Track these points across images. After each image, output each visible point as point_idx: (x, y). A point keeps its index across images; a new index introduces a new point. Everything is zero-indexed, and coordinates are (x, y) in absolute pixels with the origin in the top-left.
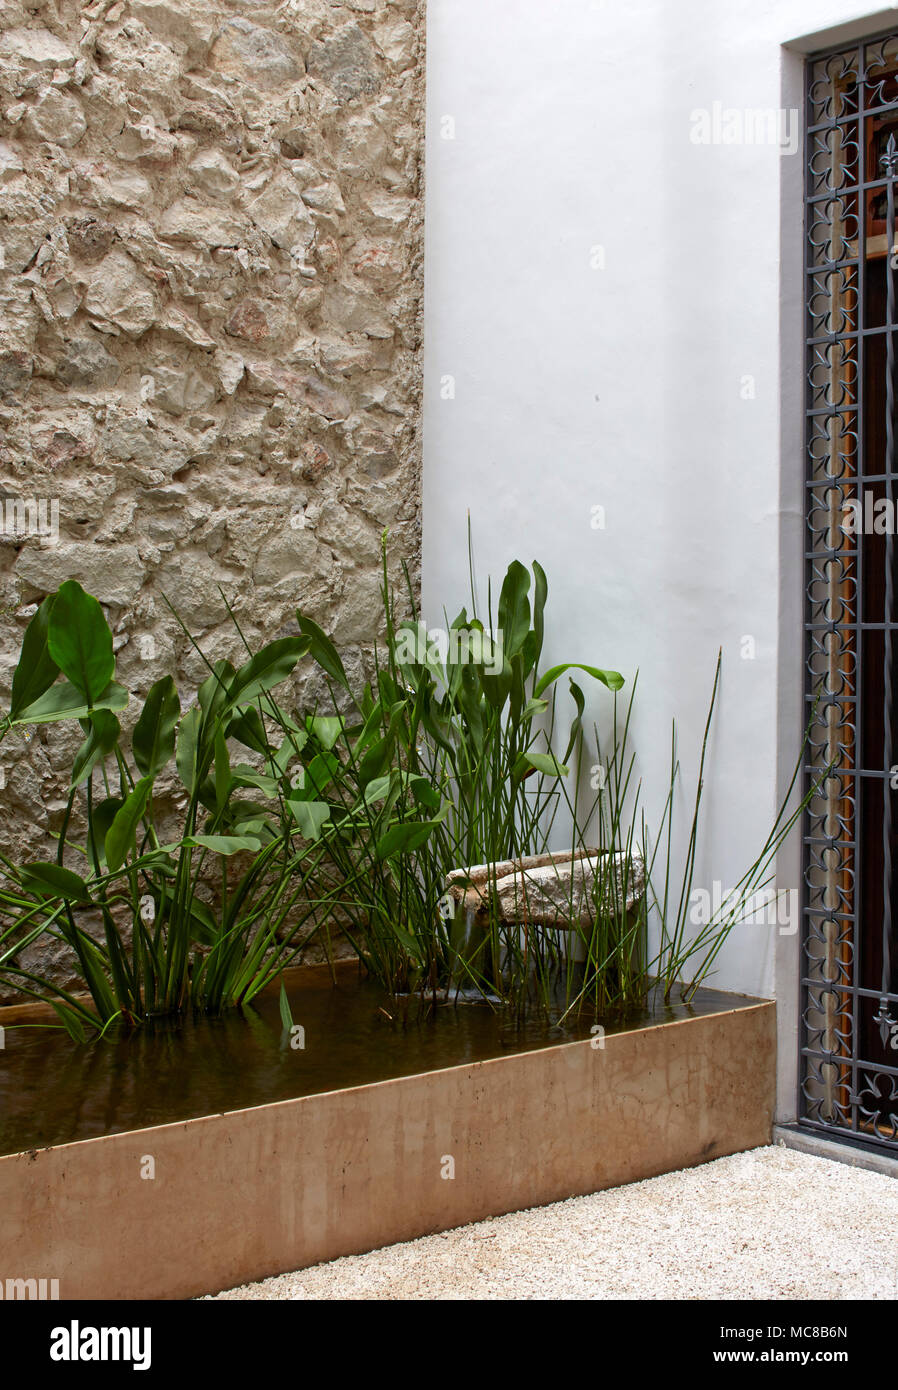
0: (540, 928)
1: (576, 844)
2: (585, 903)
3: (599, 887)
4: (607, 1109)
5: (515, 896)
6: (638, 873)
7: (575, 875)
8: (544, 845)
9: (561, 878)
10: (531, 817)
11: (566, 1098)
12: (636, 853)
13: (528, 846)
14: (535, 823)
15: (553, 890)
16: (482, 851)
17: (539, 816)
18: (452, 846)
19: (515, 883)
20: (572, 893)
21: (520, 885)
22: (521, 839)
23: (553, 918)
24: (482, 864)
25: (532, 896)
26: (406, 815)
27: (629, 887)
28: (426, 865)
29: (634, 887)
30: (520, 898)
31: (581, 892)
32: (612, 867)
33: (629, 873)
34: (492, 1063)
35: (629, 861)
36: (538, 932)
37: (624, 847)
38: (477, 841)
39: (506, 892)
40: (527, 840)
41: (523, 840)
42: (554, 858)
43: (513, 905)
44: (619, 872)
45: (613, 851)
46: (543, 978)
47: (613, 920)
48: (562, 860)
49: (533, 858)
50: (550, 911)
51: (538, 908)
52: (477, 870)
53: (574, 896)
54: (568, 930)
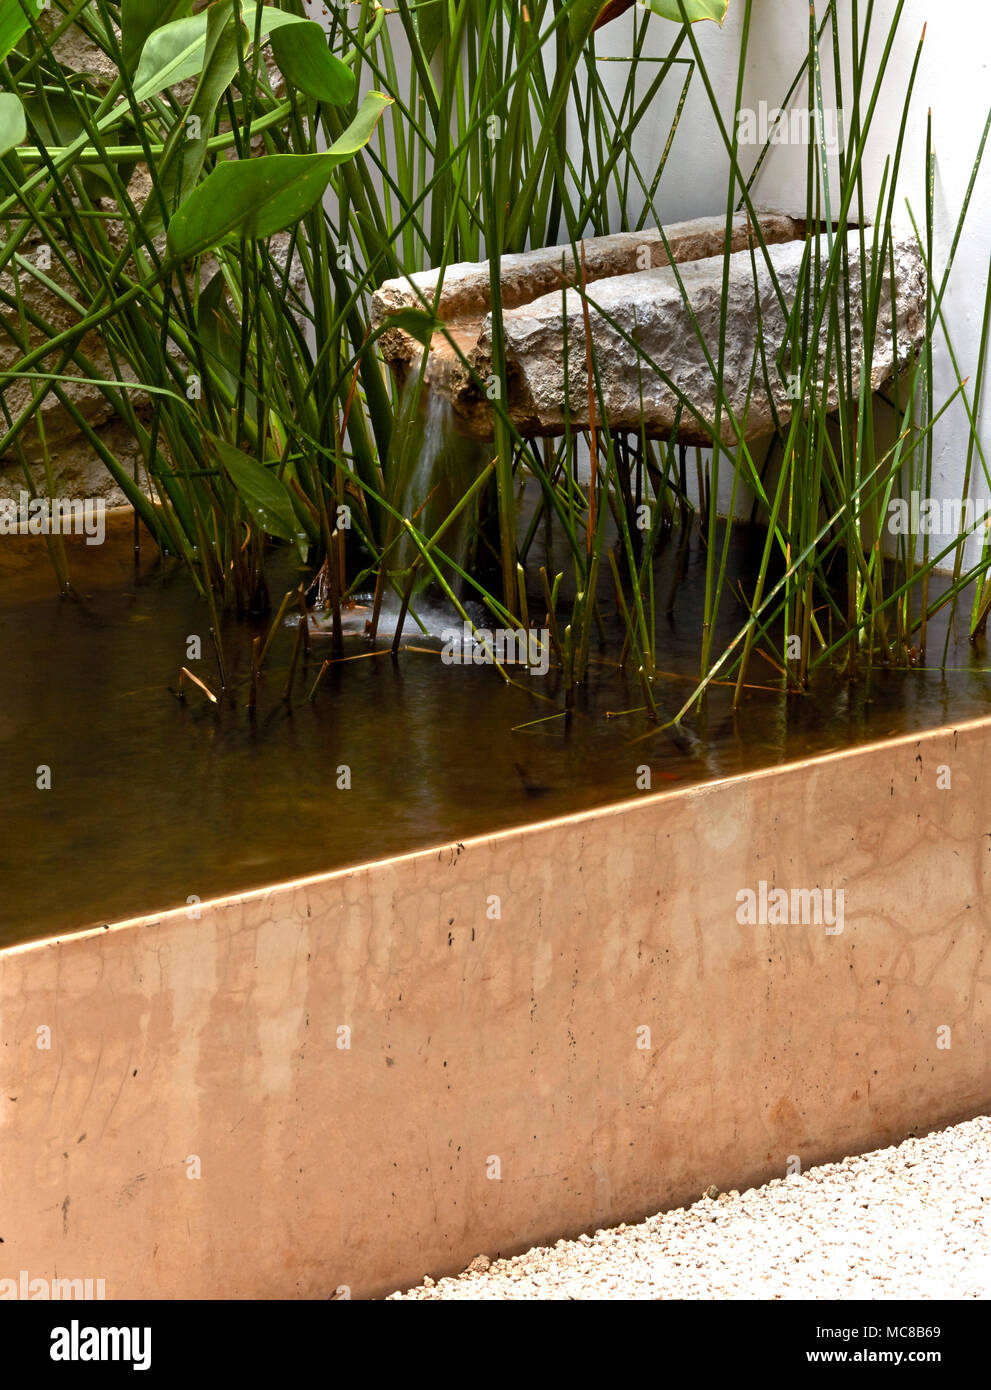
0: (633, 441)
1: (735, 207)
2: (759, 373)
3: (798, 325)
4: (810, 956)
5: (565, 353)
6: (904, 289)
7: (733, 295)
8: (648, 206)
9: (694, 304)
10: (612, 129)
11: (699, 933)
12: (902, 234)
13: (602, 209)
14: (621, 143)
15: (669, 338)
16: (475, 219)
17: (635, 120)
18: (393, 215)
19: (565, 318)
20: (723, 346)
21: (579, 324)
22: (581, 187)
23: (671, 417)
24: (475, 259)
25: (611, 354)
26: (257, 124)
27: (879, 326)
28: (316, 254)
29: (894, 326)
30: (576, 360)
31: (745, 339)
32: (839, 267)
33: (881, 289)
34: (494, 847)
35: (883, 255)
36: (627, 449)
37: (870, 214)
38: (462, 197)
39: (540, 343)
40: (600, 189)
41: (588, 192)
42: (675, 243)
43: (557, 379)
44: (854, 284)
45: (843, 227)
46: (637, 587)
47: (832, 417)
48: (704, 248)
49: (617, 241)
50: (657, 400)
51: (628, 389)
52: (466, 274)
53: (729, 353)
54: (710, 445)
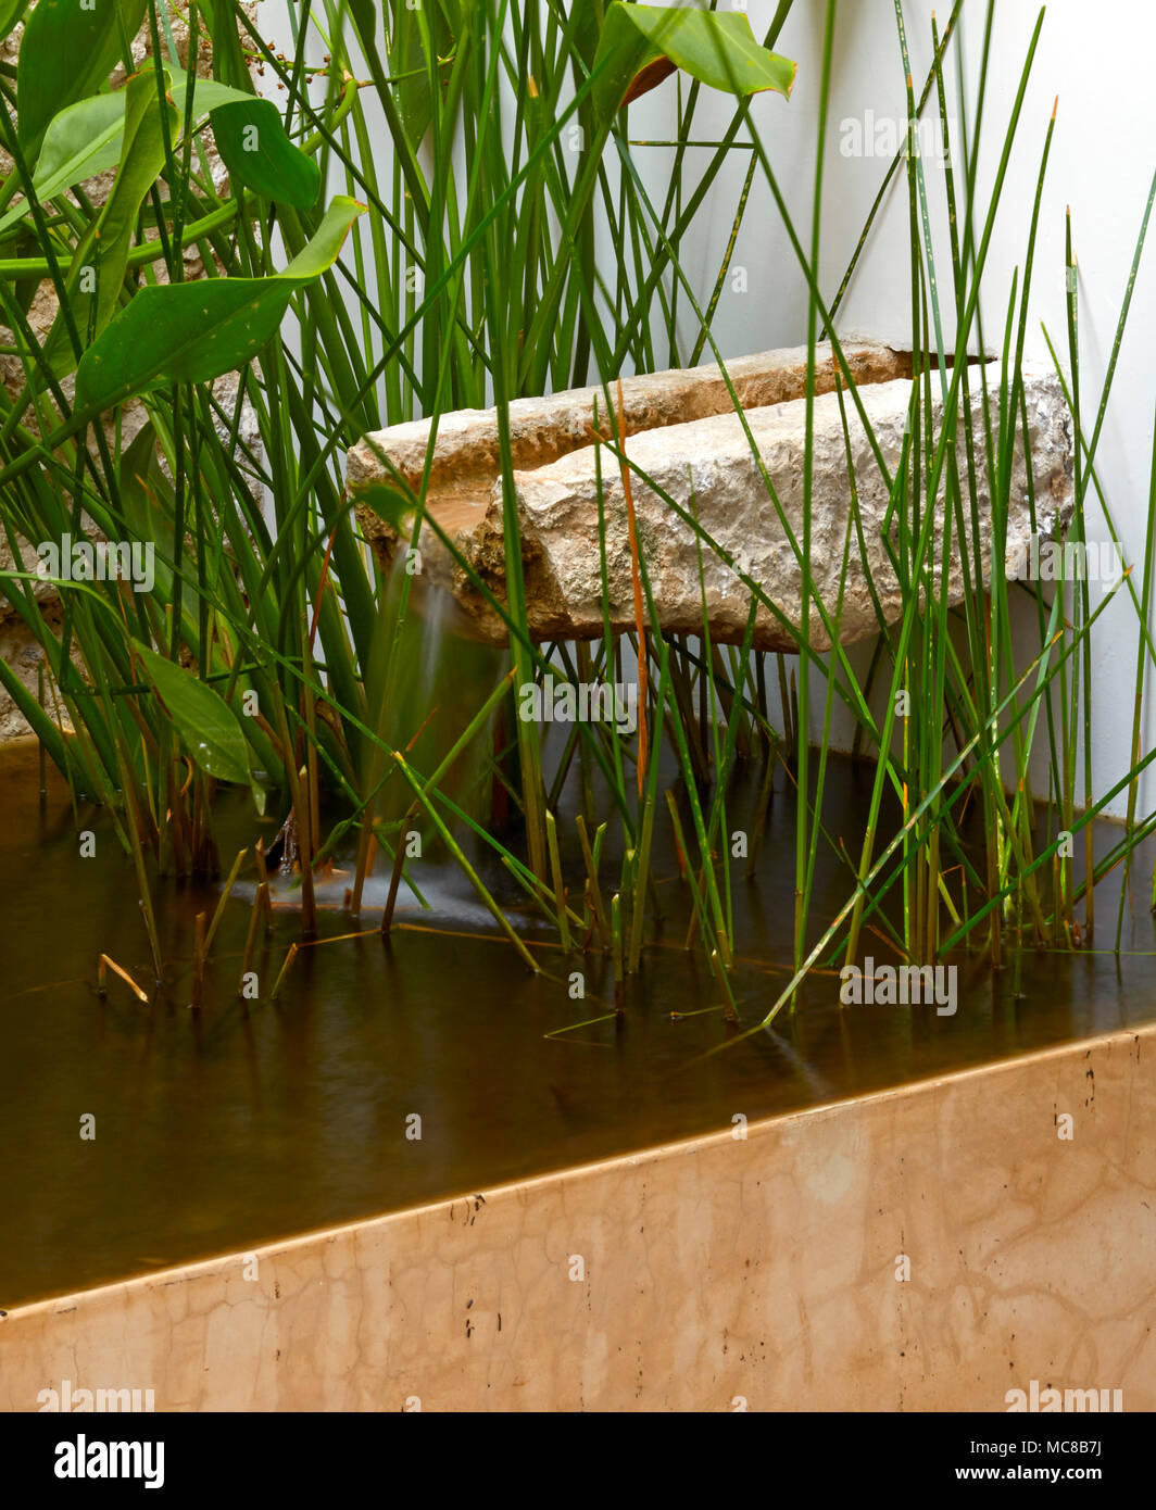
0: (693, 644)
1: (818, 334)
2: (855, 554)
3: (904, 492)
4: (955, 1350)
5: (602, 528)
6: (1044, 442)
7: (819, 451)
8: (703, 336)
9: (769, 463)
10: (654, 234)
11: (804, 1319)
12: (1038, 368)
13: (645, 340)
14: (664, 253)
15: (737, 508)
16: (479, 352)
17: (683, 223)
18: (373, 348)
19: (599, 482)
20: (808, 518)
21: (617, 490)
22: (617, 314)
23: (743, 614)
24: (480, 405)
25: (660, 529)
27: (1014, 492)
29: (1031, 491)
30: (616, 539)
31: (836, 508)
32: (957, 417)
33: (1014, 439)
35: (1015, 394)
36: (687, 656)
37: (994, 345)
38: (461, 321)
39: (567, 517)
40: (640, 313)
41: (625, 318)
42: (741, 383)
43: (592, 563)
44: (978, 436)
45: (961, 361)
46: (705, 844)
47: (956, 613)
48: (778, 391)
49: (663, 383)
50: (724, 590)
51: (685, 575)
52: (466, 425)
53: (818, 527)
54: (795, 651)
